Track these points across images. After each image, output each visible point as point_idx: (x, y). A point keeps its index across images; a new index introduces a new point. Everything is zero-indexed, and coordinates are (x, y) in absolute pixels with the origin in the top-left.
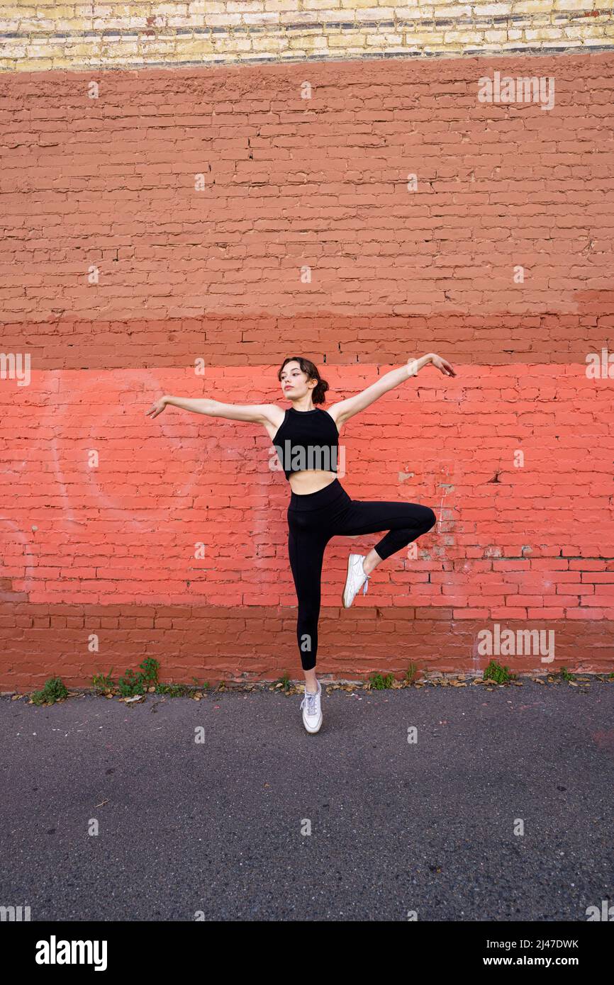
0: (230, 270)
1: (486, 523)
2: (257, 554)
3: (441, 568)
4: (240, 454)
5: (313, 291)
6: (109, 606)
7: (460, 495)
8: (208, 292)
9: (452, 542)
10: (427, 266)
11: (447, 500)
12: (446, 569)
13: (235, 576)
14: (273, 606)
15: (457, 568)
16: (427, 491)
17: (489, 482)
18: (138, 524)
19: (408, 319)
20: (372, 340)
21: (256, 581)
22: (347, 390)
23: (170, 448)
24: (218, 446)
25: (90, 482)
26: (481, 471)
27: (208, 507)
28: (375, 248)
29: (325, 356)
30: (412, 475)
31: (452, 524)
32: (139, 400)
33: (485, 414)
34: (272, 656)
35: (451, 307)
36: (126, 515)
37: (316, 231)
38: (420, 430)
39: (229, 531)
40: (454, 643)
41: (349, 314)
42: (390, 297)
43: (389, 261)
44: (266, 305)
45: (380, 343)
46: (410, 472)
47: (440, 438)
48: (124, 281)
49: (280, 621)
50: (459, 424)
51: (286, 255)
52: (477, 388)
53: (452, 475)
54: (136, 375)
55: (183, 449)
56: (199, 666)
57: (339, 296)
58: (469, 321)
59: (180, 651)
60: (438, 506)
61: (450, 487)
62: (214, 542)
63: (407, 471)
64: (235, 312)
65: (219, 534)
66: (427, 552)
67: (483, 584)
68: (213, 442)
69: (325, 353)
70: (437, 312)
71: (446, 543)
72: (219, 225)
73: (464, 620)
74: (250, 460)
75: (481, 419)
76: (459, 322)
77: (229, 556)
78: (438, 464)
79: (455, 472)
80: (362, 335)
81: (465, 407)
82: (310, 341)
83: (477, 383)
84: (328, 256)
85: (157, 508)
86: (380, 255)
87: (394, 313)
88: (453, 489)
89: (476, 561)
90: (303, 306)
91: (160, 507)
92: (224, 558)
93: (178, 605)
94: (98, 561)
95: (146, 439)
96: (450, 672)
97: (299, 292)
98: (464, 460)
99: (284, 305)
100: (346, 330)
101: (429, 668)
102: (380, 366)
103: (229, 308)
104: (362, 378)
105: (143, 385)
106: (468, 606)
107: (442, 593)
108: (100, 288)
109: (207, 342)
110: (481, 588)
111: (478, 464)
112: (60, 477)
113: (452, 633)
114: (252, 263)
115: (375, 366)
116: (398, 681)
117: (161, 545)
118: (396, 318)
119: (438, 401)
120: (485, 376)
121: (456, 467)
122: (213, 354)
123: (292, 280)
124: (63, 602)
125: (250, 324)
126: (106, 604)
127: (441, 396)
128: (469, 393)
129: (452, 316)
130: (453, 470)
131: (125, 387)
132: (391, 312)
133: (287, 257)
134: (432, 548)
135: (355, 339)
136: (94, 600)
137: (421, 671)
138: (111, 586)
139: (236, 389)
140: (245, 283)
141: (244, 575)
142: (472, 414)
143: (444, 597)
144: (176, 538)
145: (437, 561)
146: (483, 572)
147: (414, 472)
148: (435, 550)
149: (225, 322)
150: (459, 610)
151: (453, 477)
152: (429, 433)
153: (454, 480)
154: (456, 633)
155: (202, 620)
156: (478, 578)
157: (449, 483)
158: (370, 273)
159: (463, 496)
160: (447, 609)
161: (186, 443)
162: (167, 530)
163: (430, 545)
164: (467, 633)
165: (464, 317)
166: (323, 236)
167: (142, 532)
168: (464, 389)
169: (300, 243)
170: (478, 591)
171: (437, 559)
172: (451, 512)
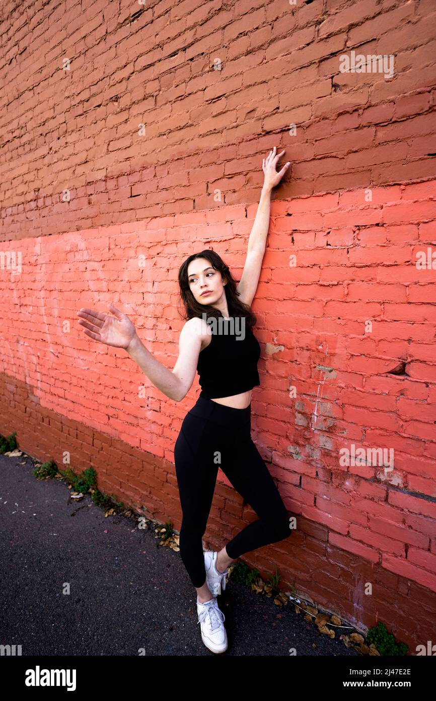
0: (121, 124)
1: (378, 432)
2: (148, 405)
3: (314, 475)
4: (133, 309)
5: (182, 126)
6: (71, 420)
7: (343, 385)
8: (108, 152)
9: (329, 446)
10: (308, 45)
11: (325, 388)
12: (321, 476)
13: (134, 421)
14: (160, 457)
15: (336, 482)
16: (300, 372)
17: (388, 373)
18: (81, 362)
19: (280, 136)
20: (239, 173)
21: (147, 429)
22: (214, 239)
23: (93, 300)
24: (120, 301)
25: (58, 325)
26: (377, 355)
27: (116, 355)
28: (243, 44)
29: (194, 201)
30: (282, 348)
31: (330, 423)
32: (76, 259)
33: (388, 266)
34: (161, 501)
35: (343, 99)
36: (75, 354)
37: (184, 49)
38: (293, 289)
39: (129, 380)
40: (328, 572)
41: (216, 145)
42: (258, 109)
43: (258, 57)
44: (146, 153)
45: (248, 176)
46: (279, 345)
47: (319, 301)
48: (63, 156)
49: (165, 473)
50: (346, 282)
51: (160, 90)
52: (377, 225)
53: (333, 355)
54: (74, 238)
55: (100, 303)
56: (117, 487)
57: (207, 124)
58: (371, 116)
59: (107, 470)
60: (313, 393)
61: (331, 371)
62: (121, 387)
63: (276, 342)
64: (126, 167)
65: (123, 380)
66: (298, 449)
67: (371, 515)
68: (116, 297)
69: (194, 198)
70: (319, 113)
71: (321, 444)
72: (112, 77)
73: (343, 550)
74: (140, 315)
75: (381, 274)
76: (352, 121)
77: (131, 402)
78: (314, 338)
79: (337, 351)
80: (230, 168)
81: (357, 256)
82: (180, 186)
83: (377, 216)
84: (196, 76)
85: (89, 351)
86: (248, 53)
87: (263, 131)
88: (334, 375)
89: (363, 481)
90: (176, 146)
91: (91, 350)
92: (127, 403)
93: (104, 433)
94: (66, 385)
95: (81, 292)
96: (321, 604)
97: (171, 131)
98: (352, 336)
99: (159, 150)
100: (214, 166)
101: (298, 586)
102: (247, 206)
103: (121, 164)
104: (229, 224)
105: (77, 246)
106: (348, 535)
107: (315, 505)
108: (53, 165)
109: (110, 201)
110: (369, 519)
111: (373, 345)
112: (45, 319)
113: (327, 559)
114: (135, 110)
115: (242, 206)
116: (263, 581)
117: (92, 382)
118: (267, 137)
119: (317, 248)
120: (389, 204)
121: (338, 345)
122: (114, 212)
123: (165, 119)
124: (53, 410)
125: (135, 178)
126: (70, 418)
127: (322, 241)
128: (364, 234)
129: (340, 114)
130: (334, 348)
131: (68, 248)
132: (260, 131)
133: (161, 92)
134: (303, 445)
135: (222, 175)
136: (64, 412)
137: (288, 583)
138: (71, 406)
139: (129, 245)
140: (131, 134)
141: (141, 422)
142: (367, 266)
143: (318, 511)
144: (99, 378)
145: (309, 464)
146: (372, 499)
147: (284, 346)
148: (308, 449)
149: (121, 179)
150: (336, 535)
151: (335, 359)
152: (305, 293)
153: (337, 362)
154: (332, 562)
155: (118, 451)
156: (366, 505)
157: (329, 365)
158: (236, 83)
159: (347, 387)
160: (321, 528)
161: (102, 296)
162: (95, 370)
163: (301, 442)
164: (346, 568)
165: (361, 111)
166: (191, 53)
167: (84, 368)
168: (355, 229)
169: (170, 71)
170: (363, 520)
171: (309, 462)
172: (329, 405)
